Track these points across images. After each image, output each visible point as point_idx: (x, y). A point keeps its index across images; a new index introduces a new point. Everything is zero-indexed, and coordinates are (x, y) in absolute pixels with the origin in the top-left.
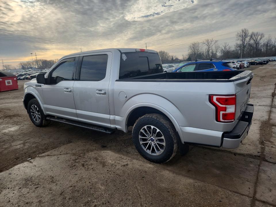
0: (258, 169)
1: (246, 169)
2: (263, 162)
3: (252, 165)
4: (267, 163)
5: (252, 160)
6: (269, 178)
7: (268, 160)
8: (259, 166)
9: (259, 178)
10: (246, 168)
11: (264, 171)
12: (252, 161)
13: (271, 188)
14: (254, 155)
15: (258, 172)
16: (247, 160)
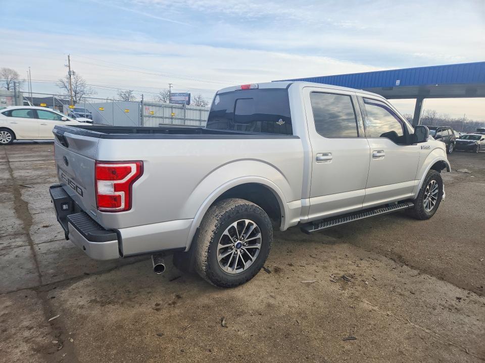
0: (40, 271)
1: (55, 263)
2: (36, 284)
3: (51, 271)
4: (30, 285)
5: (56, 280)
6: (21, 267)
7: (29, 291)
8: (40, 276)
9: (33, 261)
10: (56, 265)
11: (30, 272)
12: (55, 278)
13: (16, 258)
14: (57, 290)
15: (38, 267)
16: (62, 276)
